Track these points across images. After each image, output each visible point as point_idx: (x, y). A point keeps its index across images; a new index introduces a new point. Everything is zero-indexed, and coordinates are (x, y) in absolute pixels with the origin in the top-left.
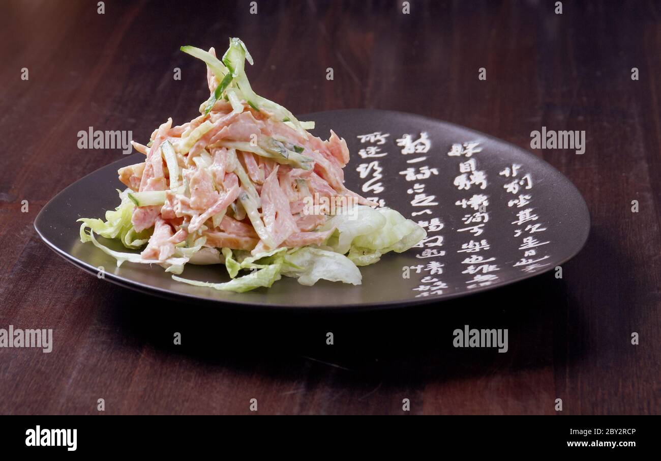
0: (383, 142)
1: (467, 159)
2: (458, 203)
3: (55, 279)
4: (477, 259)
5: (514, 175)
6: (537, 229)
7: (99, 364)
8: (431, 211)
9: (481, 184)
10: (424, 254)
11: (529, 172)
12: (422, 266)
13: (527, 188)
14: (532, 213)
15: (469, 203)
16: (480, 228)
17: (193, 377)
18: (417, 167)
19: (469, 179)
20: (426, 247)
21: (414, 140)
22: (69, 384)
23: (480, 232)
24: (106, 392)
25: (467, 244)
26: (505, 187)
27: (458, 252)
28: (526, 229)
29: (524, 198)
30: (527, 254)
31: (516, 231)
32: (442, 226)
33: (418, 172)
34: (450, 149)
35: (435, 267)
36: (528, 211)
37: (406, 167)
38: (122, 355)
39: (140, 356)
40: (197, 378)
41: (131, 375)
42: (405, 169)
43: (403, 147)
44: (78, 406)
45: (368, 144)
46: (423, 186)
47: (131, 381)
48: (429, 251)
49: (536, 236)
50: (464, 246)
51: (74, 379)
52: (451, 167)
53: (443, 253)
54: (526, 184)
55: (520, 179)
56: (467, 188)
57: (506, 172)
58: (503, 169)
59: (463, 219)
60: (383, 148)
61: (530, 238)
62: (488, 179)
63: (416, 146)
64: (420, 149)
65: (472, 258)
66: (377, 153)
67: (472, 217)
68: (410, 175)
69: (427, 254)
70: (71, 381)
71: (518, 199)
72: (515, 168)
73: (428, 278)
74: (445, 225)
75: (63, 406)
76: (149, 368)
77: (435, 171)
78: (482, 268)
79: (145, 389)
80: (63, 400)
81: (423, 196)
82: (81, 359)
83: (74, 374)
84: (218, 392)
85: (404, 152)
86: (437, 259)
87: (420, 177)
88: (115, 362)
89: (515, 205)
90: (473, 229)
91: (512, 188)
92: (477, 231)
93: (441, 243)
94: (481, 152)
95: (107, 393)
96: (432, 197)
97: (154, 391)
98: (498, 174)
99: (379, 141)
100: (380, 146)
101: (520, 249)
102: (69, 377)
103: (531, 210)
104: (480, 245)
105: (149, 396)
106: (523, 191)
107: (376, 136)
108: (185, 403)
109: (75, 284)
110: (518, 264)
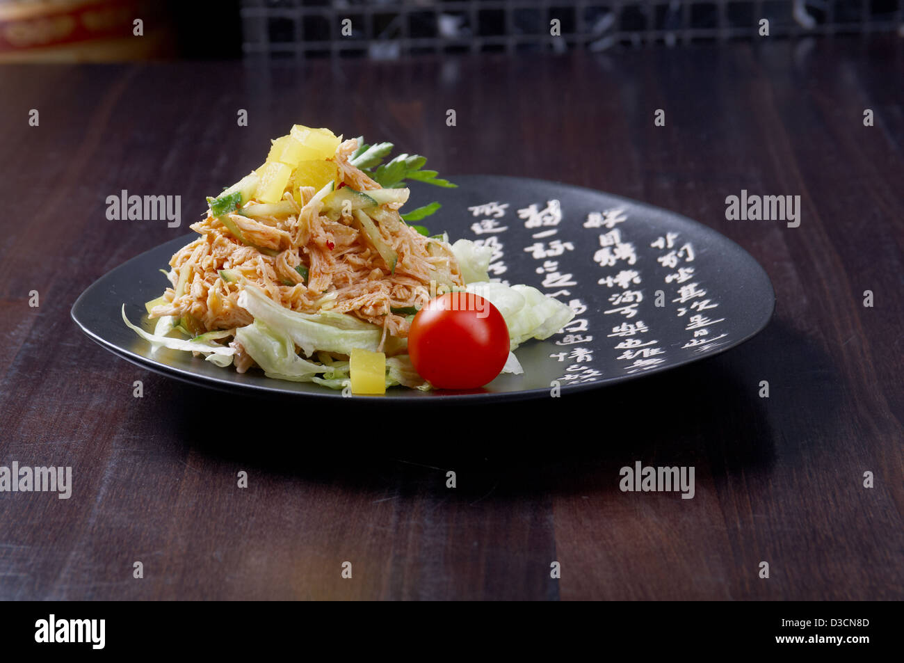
0: (501, 213)
1: (609, 230)
2: (601, 282)
3: (63, 385)
4: (634, 343)
5: (670, 245)
6: (706, 305)
7: (133, 478)
8: (569, 291)
9: (628, 259)
10: (565, 340)
11: (689, 241)
12: (565, 354)
13: (688, 260)
14: (697, 289)
15: (616, 281)
16: (633, 308)
17: (256, 488)
18: (547, 242)
19: (613, 253)
20: (567, 333)
21: (540, 210)
22: (99, 501)
23: (634, 313)
24: (147, 509)
25: (618, 327)
26: (660, 260)
27: (609, 336)
28: (693, 307)
29: (686, 273)
30: (697, 334)
31: (679, 310)
32: (584, 308)
33: (547, 247)
34: (586, 219)
35: (581, 354)
36: (692, 286)
37: (532, 242)
38: (161, 466)
39: (185, 466)
40: (261, 489)
41: (177, 489)
42: (531, 245)
43: (527, 219)
44: (113, 526)
45: (482, 217)
46: (555, 263)
47: (178, 495)
48: (571, 336)
49: (705, 313)
50: (616, 329)
51: (103, 496)
52: (589, 241)
53: (589, 339)
54: (686, 255)
55: (678, 250)
56: (612, 263)
57: (660, 243)
58: (655, 239)
59: (611, 299)
60: (502, 221)
61: (699, 317)
62: (638, 252)
63: (543, 217)
64: (548, 221)
65: (627, 342)
66: (495, 227)
67: (621, 297)
68: (538, 251)
69: (570, 340)
70: (100, 498)
71: (678, 273)
72: (671, 237)
73: (575, 366)
74: (588, 307)
75: (93, 527)
76: (198, 479)
77: (570, 246)
78: (642, 352)
79: (197, 504)
80: (92, 521)
81: (557, 276)
82: (108, 473)
83: (103, 490)
84: (290, 504)
85: (529, 225)
86: (583, 345)
87: (551, 253)
88: (154, 475)
89: (675, 281)
90: (624, 310)
91: (668, 261)
92: (630, 312)
93: (586, 327)
94: (626, 221)
95: (149, 510)
96: (569, 276)
97: (209, 505)
98: (649, 246)
99: (496, 213)
100: (498, 219)
101: (687, 329)
102: (98, 493)
103: (695, 285)
104: (636, 327)
105: (203, 511)
106: (683, 263)
107: (491, 207)
108: (250, 518)
109: (89, 389)
110: (687, 345)
